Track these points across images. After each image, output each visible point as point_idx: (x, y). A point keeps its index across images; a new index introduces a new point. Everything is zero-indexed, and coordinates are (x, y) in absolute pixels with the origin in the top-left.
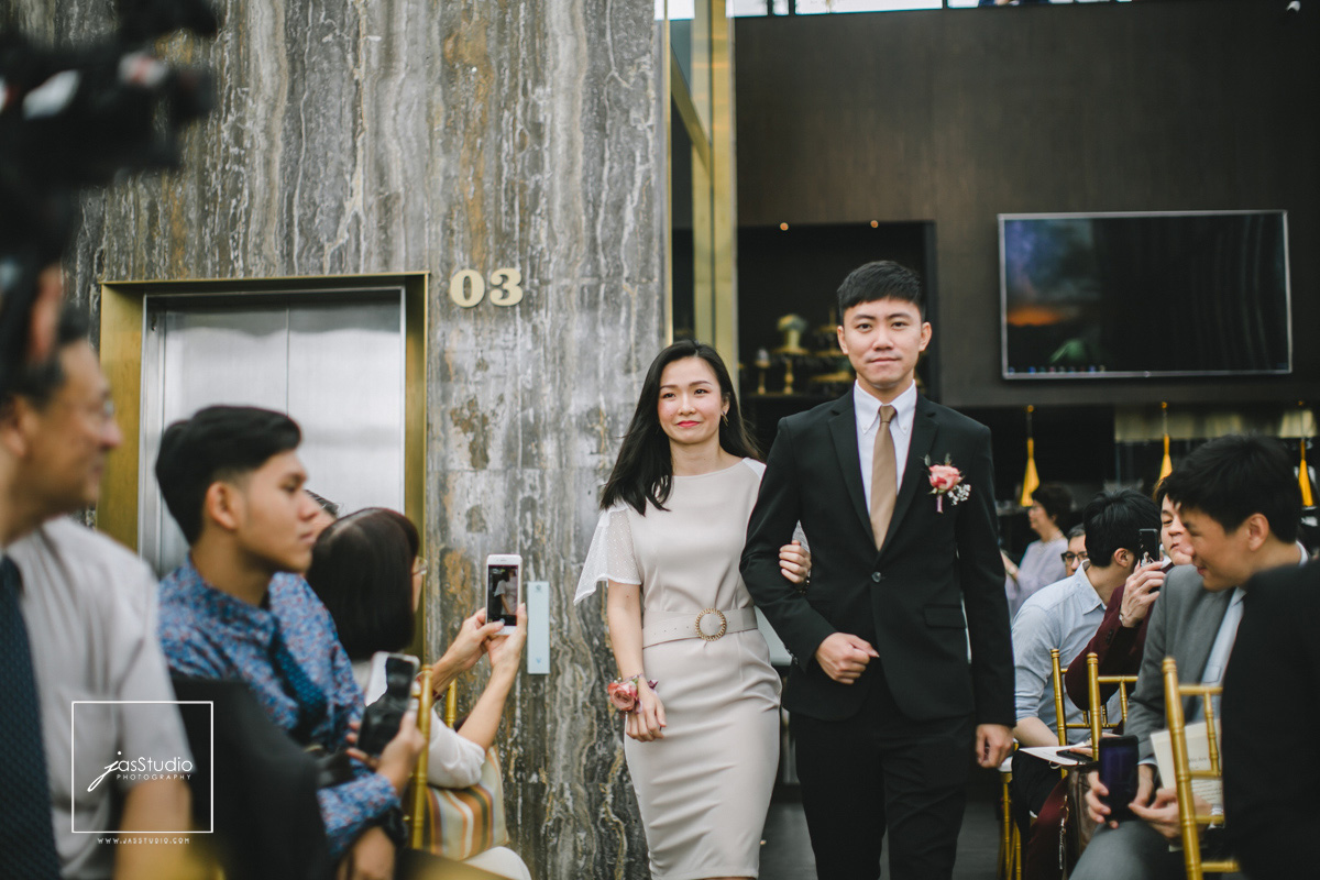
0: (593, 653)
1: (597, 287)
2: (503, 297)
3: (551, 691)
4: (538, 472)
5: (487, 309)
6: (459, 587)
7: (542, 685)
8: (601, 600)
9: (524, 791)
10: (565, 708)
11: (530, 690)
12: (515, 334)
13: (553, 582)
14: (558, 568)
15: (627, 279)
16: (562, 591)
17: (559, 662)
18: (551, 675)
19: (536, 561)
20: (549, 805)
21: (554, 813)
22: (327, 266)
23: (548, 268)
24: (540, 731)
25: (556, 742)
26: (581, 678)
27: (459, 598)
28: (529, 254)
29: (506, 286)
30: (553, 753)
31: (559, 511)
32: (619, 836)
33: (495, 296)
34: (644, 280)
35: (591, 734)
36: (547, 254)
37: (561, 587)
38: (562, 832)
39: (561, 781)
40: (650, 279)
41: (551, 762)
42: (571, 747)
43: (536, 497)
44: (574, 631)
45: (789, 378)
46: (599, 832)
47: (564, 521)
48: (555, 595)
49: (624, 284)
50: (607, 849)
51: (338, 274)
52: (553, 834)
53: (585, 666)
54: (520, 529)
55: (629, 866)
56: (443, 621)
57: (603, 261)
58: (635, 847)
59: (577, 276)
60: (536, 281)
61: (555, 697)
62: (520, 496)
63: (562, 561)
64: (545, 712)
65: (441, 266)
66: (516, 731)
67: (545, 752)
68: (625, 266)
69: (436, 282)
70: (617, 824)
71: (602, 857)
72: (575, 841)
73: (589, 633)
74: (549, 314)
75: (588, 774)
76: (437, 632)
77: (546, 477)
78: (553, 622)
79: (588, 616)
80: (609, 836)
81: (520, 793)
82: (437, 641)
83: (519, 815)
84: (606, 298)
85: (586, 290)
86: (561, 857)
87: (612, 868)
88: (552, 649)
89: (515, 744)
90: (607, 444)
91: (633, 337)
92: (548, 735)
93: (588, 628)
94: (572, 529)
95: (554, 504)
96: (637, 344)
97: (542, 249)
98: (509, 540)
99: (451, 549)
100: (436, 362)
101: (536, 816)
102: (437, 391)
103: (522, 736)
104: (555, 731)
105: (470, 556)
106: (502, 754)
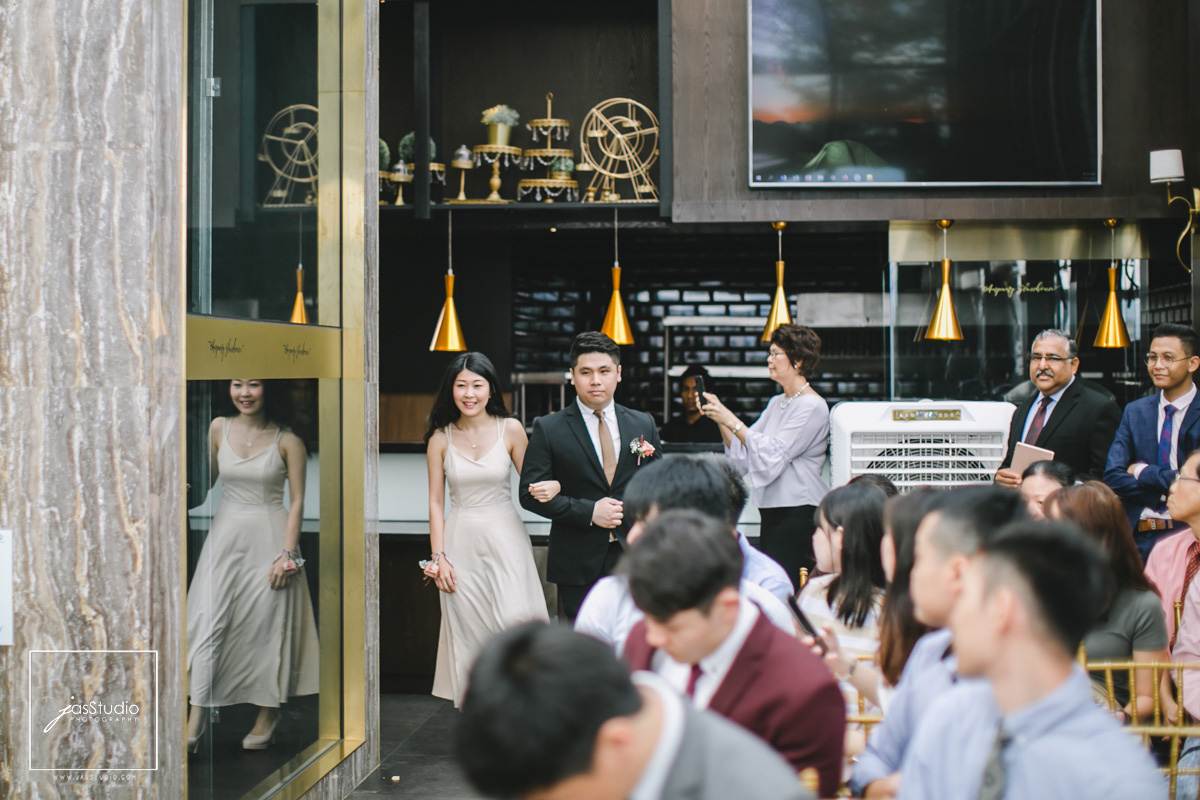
0: (67, 621)
1: (73, 153)
3: (15, 667)
7: (4, 660)
8: (76, 555)
13: (17, 531)
14: (23, 513)
15: (110, 144)
16: (28, 543)
17: (24, 631)
18: (16, 647)
23: (13, 129)
25: (21, 731)
30: (18, 744)
31: (25, 440)
34: (131, 145)
36: (12, 110)
37: (27, 536)
39: (28, 779)
40: (139, 144)
41: (15, 758)
44: (43, 594)
45: (496, 181)
47: (31, 454)
48: (20, 547)
49: (107, 149)
53: (57, 637)
57: (80, 120)
59: (47, 140)
61: (20, 674)
63: (28, 505)
64: (8, 693)
67: (7, 742)
68: (108, 128)
73: (61, 596)
74: (14, 188)
77: (9, 396)
78: (18, 580)
79: (60, 574)
84: (83, 168)
85: (59, 158)
88: (16, 615)
90: (85, 356)
91: (116, 220)
92: (12, 721)
93: (60, 589)
94: (41, 464)
95: (19, 431)
96: (122, 229)
97: (6, 104)
104: (21, 717)
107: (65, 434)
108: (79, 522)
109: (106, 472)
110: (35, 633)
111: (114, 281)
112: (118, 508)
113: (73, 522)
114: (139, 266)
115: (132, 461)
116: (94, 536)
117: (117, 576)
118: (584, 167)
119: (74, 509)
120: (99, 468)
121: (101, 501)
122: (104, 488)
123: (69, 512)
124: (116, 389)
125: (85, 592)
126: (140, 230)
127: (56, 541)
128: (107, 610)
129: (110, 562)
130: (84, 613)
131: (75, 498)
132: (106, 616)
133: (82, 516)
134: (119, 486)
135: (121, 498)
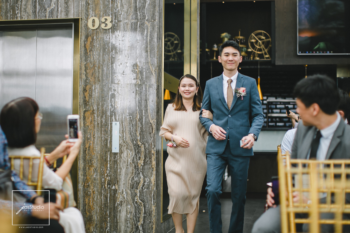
0: (134, 146)
1: (137, 22)
2: (105, 26)
3: (120, 158)
4: (116, 85)
5: (100, 30)
6: (90, 123)
7: (117, 156)
8: (136, 128)
9: (110, 192)
10: (124, 164)
11: (113, 158)
12: (109, 39)
13: (121, 122)
14: (122, 117)
15: (147, 20)
16: (124, 125)
17: (122, 149)
18: (120, 153)
19: (115, 115)
20: (118, 196)
21: (120, 199)
22: (47, 16)
23: (120, 16)
24: (116, 172)
25: (121, 175)
26: (130, 154)
27: (89, 127)
28: (114, 12)
29: (106, 22)
30: (120, 179)
31: (123, 98)
32: (141, 207)
33: (103, 26)
34: (153, 21)
35: (133, 173)
36: (120, 12)
37: (123, 124)
38: (123, 205)
39: (122, 188)
40: (155, 20)
41: (119, 183)
42: (126, 178)
43: (116, 93)
44: (128, 139)
46: (135, 205)
47: (125, 102)
48: (121, 126)
49: (146, 22)
50: (137, 212)
51: (51, 18)
52: (119, 206)
53: (131, 150)
54: (110, 104)
55: (144, 217)
56: (84, 135)
57: (139, 14)
58: (146, 211)
59: (130, 19)
60: (117, 21)
61: (121, 160)
62: (110, 93)
63: (124, 115)
64: (118, 165)
65: (85, 16)
67: (117, 178)
68: (146, 16)
69: (83, 21)
70: (141, 203)
71: (136, 214)
72: (127, 208)
73: (132, 139)
74: (121, 32)
75: (131, 186)
77: (119, 87)
78: (121, 135)
79: (132, 133)
80: (138, 207)
81: (109, 192)
83: (109, 200)
84: (140, 27)
85: (133, 24)
86: (122, 214)
87: (139, 218)
88: (120, 144)
90: (140, 76)
91: (148, 40)
92: (119, 173)
93: (132, 138)
94: (127, 104)
95: (121, 96)
96: (150, 42)
97: (119, 10)
98: (106, 108)
99: (87, 111)
100: (83, 48)
101: (114, 200)
102: (83, 58)
103: (110, 173)
104: (121, 172)
105: (94, 113)
106: (103, 179)
108: (138, 120)
109: (145, 106)
110: (125, 149)
111: (148, 56)
112: (148, 116)
113: (136, 119)
114: (155, 52)
115: (152, 104)
116: (142, 124)
117: (148, 134)
119: (136, 116)
120: (143, 105)
121: (143, 114)
122: (144, 111)
123: (135, 117)
124: (148, 84)
125: (139, 138)
126: (155, 42)
127: (131, 125)
128: (145, 143)
129: (146, 130)
130: (138, 144)
131: (137, 113)
132: (144, 145)
133: (138, 118)
134: (149, 110)
135: (149, 113)
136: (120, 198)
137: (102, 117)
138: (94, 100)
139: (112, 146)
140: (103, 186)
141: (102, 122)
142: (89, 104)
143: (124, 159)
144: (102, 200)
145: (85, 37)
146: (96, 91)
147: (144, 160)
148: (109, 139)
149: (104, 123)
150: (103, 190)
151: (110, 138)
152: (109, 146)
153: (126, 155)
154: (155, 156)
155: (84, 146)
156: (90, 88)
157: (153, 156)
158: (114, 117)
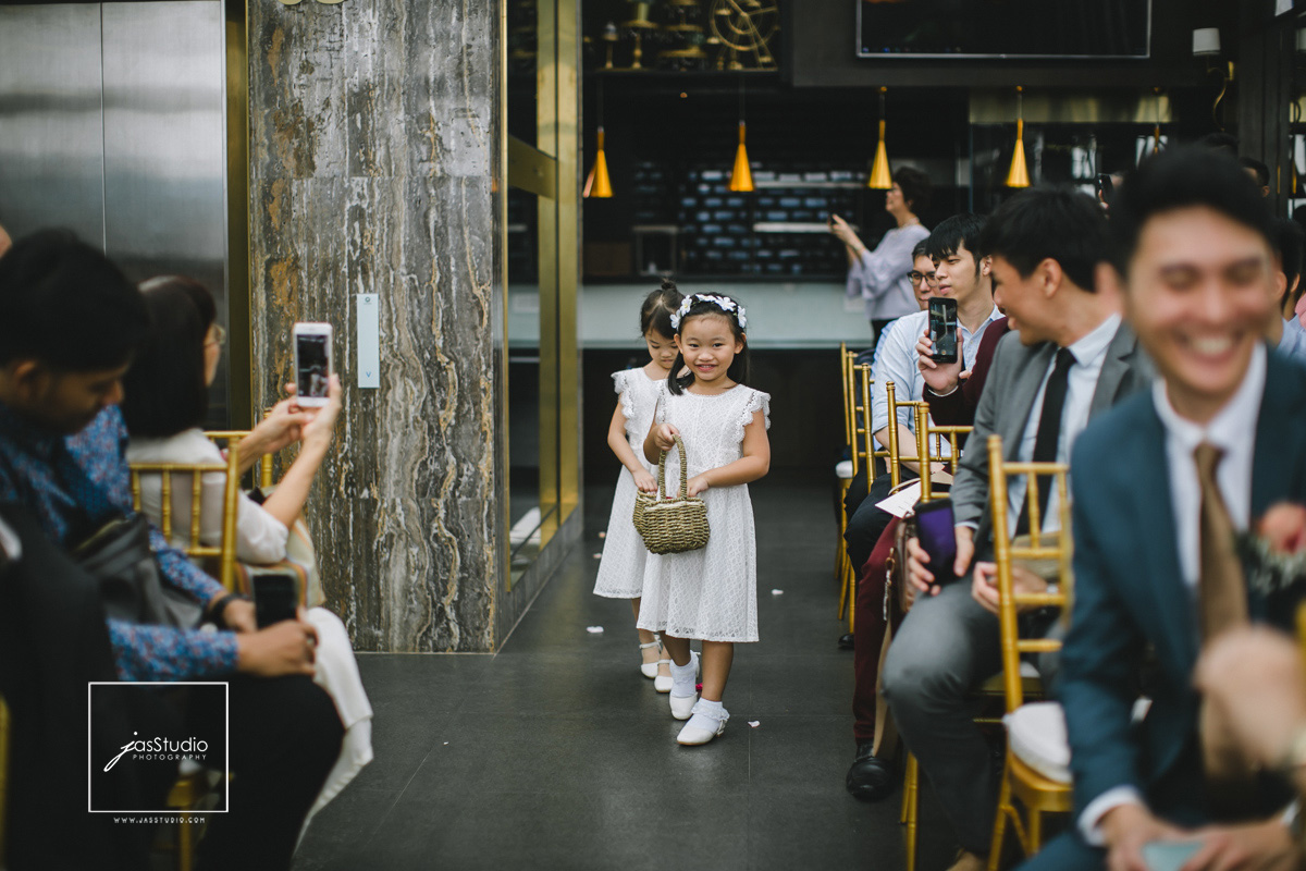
0: (425, 367)
3: (382, 405)
4: (366, 179)
5: (312, 9)
6: (286, 299)
7: (372, 399)
8: (432, 313)
9: (354, 507)
10: (396, 423)
11: (360, 404)
12: (341, 35)
13: (382, 294)
14: (387, 280)
16: (392, 303)
17: (389, 376)
18: (382, 389)
19: (365, 272)
20: (380, 520)
21: (385, 529)
24: (371, 449)
25: (387, 457)
26: (412, 392)
27: (285, 309)
30: (385, 468)
31: (388, 220)
32: (451, 551)
35: (423, 449)
37: (391, 299)
38: (394, 547)
39: (393, 496)
41: (382, 479)
42: (402, 464)
43: (365, 206)
44: (405, 345)
45: (638, 52)
46: (431, 547)
47: (393, 231)
48: (385, 307)
50: (440, 565)
52: (385, 550)
53: (416, 380)
54: (348, 239)
55: (462, 581)
56: (270, 334)
58: (468, 562)
61: (386, 411)
62: (348, 206)
63: (392, 273)
64: (376, 426)
66: (347, 446)
67: (376, 467)
70: (450, 539)
71: (435, 573)
72: (408, 557)
73: (420, 346)
74: (377, 14)
75: (420, 489)
76: (263, 346)
77: (375, 184)
78: (384, 335)
79: (419, 329)
80: (442, 551)
81: (351, 509)
82: (263, 355)
83: (351, 531)
86: (393, 572)
87: (445, 583)
88: (381, 363)
89: (345, 459)
91: (464, 40)
92: (379, 450)
93: (419, 341)
94: (402, 240)
95: (383, 213)
96: (469, 47)
98: (336, 251)
99: (277, 261)
100: (258, 64)
101: (367, 531)
102: (259, 95)
103: (352, 450)
104: (386, 446)
105: (298, 267)
106: (332, 469)
107: (422, 214)
108: (435, 287)
109: (457, 246)
110: (398, 377)
111: (463, 89)
112: (467, 274)
113: (429, 285)
114: (485, 78)
115: (479, 236)
116: (447, 297)
117: (467, 330)
118: (714, 41)
119: (431, 275)
120: (451, 242)
121: (453, 269)
122: (456, 258)
123: (427, 278)
124: (465, 177)
125: (440, 343)
126: (484, 46)
127: (416, 302)
128: (458, 357)
129: (460, 318)
130: (439, 360)
131: (431, 266)
132: (457, 362)
133: (437, 281)
134: (468, 256)
135: (470, 266)
136: (385, 525)
137: (323, 279)
138: (297, 226)
139: (356, 368)
140: (334, 491)
141: (323, 294)
142: (281, 239)
143: (394, 407)
144: (330, 533)
145: (264, 31)
146: (304, 199)
147: (458, 410)
148: (348, 346)
149: (330, 297)
150: (334, 501)
151: (350, 343)
152: (348, 368)
153: (402, 396)
154: (491, 395)
155: (270, 370)
156: (284, 191)
157: (483, 395)
158: (363, 278)
